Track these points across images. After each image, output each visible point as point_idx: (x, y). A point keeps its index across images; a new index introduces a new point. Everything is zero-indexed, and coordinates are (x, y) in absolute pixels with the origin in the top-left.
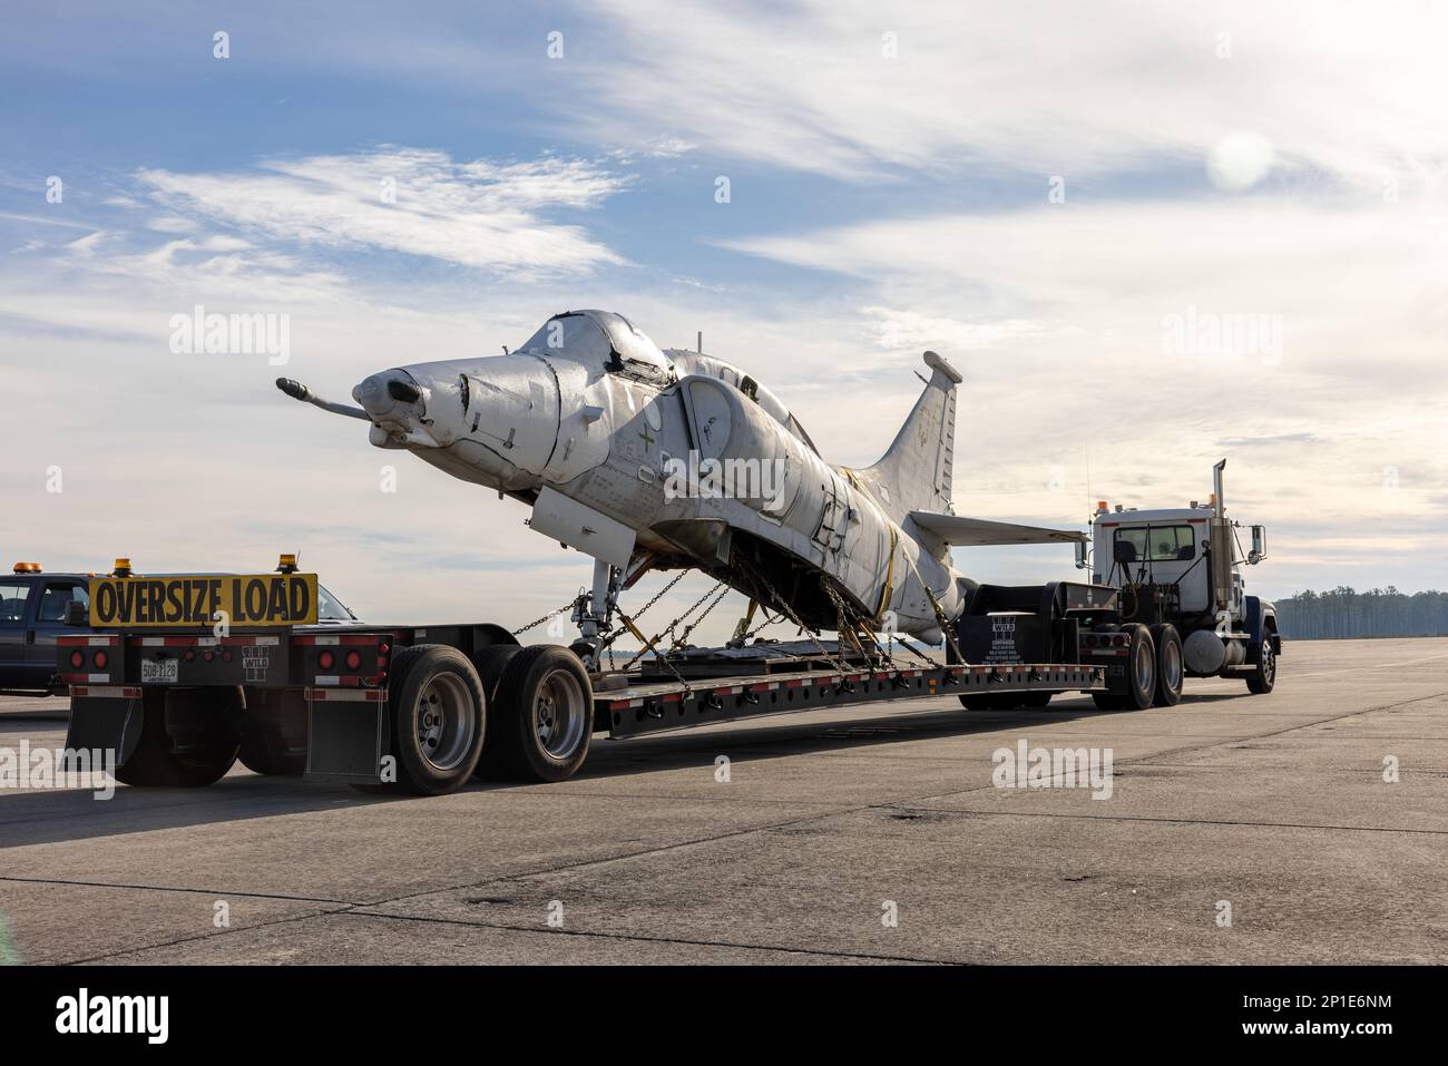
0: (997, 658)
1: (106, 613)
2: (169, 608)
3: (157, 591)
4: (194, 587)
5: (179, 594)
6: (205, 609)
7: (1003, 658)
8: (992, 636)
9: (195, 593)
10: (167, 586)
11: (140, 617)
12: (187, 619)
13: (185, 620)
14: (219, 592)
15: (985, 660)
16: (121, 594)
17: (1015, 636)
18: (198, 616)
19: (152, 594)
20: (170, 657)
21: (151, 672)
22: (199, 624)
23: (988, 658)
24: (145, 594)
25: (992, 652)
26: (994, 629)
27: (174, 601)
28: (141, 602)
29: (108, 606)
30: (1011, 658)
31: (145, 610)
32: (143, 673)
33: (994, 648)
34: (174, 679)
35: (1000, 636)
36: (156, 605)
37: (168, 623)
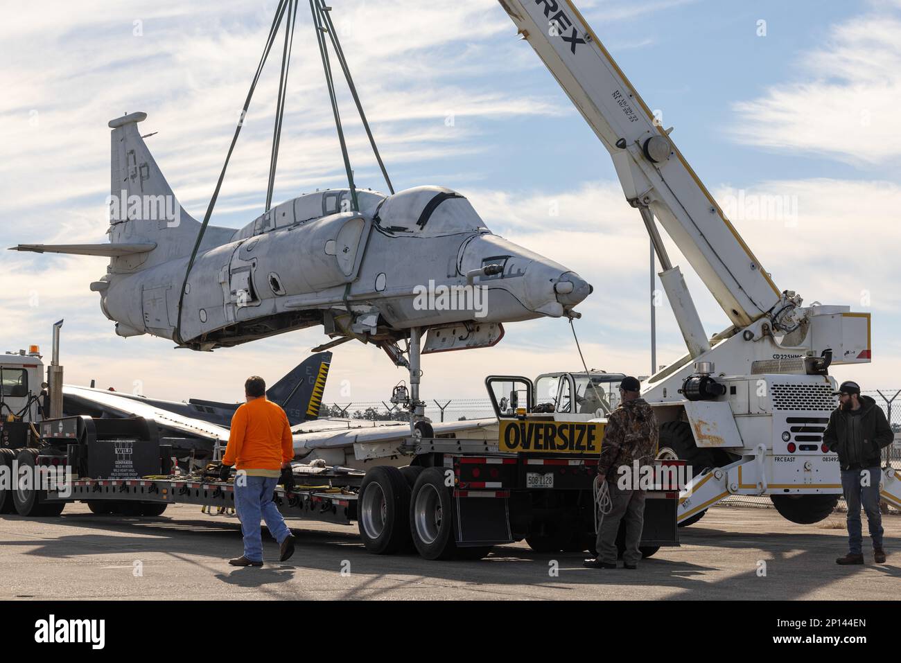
0: (120, 474)
1: (512, 442)
2: (558, 441)
3: (550, 430)
4: (577, 429)
5: (566, 432)
6: (584, 442)
7: (125, 474)
8: (115, 457)
9: (577, 433)
10: (557, 428)
11: (537, 446)
12: (571, 448)
13: (570, 449)
14: (594, 432)
15: (110, 476)
16: (523, 431)
17: (133, 458)
18: (579, 447)
19: (546, 432)
20: (550, 472)
21: (533, 481)
22: (579, 452)
23: (112, 474)
24: (542, 431)
25: (115, 470)
26: (116, 452)
27: (563, 437)
28: (538, 437)
29: (514, 438)
30: (131, 474)
31: (541, 442)
32: (528, 482)
33: (116, 466)
34: (551, 486)
35: (121, 458)
36: (549, 440)
37: (557, 451)
